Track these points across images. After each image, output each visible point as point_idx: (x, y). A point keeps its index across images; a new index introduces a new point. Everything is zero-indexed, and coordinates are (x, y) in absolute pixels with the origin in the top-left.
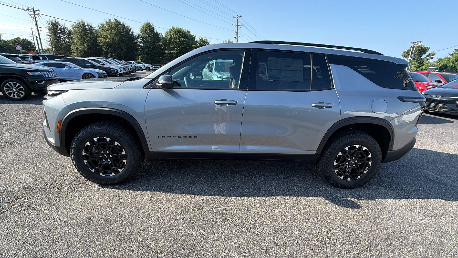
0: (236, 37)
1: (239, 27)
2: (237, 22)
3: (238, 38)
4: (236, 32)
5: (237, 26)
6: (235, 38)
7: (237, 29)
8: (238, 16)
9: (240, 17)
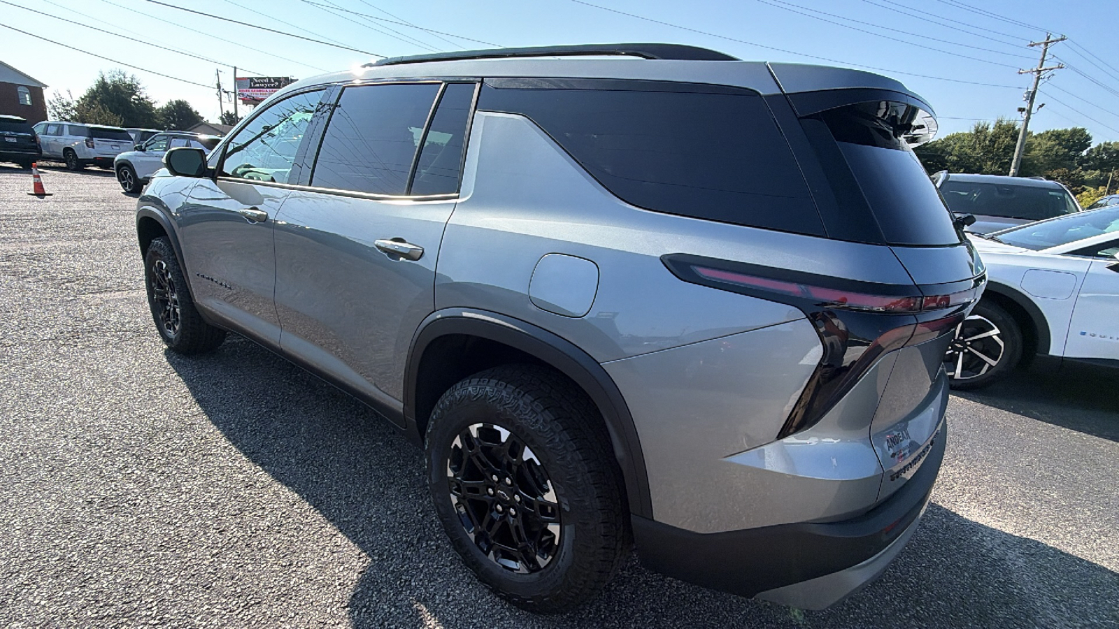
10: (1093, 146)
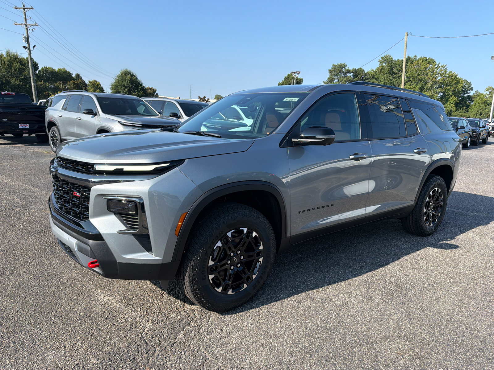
0: (26, 45)
1: (30, 28)
2: (25, 18)
3: (31, 49)
4: (25, 37)
5: (26, 26)
6: (25, 47)
7: (26, 30)
8: (26, 7)
9: (30, 9)
10: (40, 68)
